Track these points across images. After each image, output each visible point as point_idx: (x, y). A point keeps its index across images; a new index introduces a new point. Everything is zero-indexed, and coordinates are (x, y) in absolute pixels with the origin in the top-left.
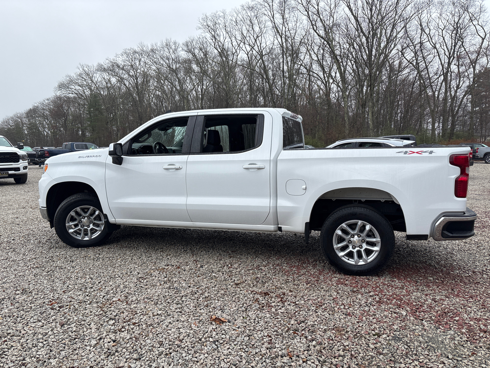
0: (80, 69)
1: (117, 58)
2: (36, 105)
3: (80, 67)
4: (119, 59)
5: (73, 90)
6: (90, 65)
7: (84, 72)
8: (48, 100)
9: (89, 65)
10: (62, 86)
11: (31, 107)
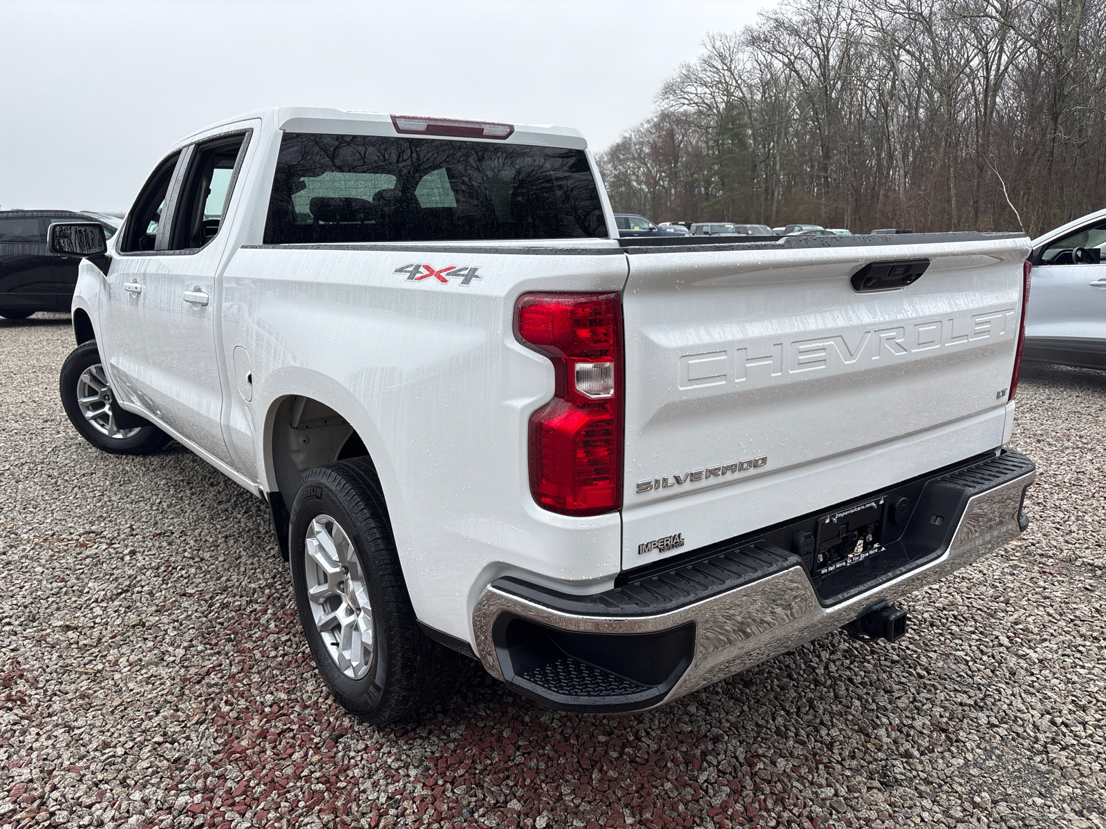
0: (708, 47)
1: (784, 7)
2: (627, 135)
3: (707, 41)
4: (788, 7)
5: (692, 96)
6: (729, 33)
7: (715, 53)
8: (648, 122)
9: (727, 34)
10: (669, 90)
11: (619, 140)
